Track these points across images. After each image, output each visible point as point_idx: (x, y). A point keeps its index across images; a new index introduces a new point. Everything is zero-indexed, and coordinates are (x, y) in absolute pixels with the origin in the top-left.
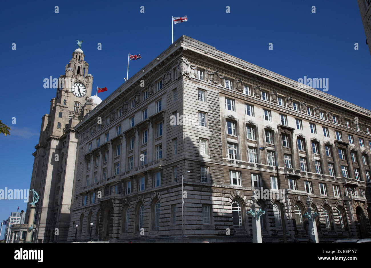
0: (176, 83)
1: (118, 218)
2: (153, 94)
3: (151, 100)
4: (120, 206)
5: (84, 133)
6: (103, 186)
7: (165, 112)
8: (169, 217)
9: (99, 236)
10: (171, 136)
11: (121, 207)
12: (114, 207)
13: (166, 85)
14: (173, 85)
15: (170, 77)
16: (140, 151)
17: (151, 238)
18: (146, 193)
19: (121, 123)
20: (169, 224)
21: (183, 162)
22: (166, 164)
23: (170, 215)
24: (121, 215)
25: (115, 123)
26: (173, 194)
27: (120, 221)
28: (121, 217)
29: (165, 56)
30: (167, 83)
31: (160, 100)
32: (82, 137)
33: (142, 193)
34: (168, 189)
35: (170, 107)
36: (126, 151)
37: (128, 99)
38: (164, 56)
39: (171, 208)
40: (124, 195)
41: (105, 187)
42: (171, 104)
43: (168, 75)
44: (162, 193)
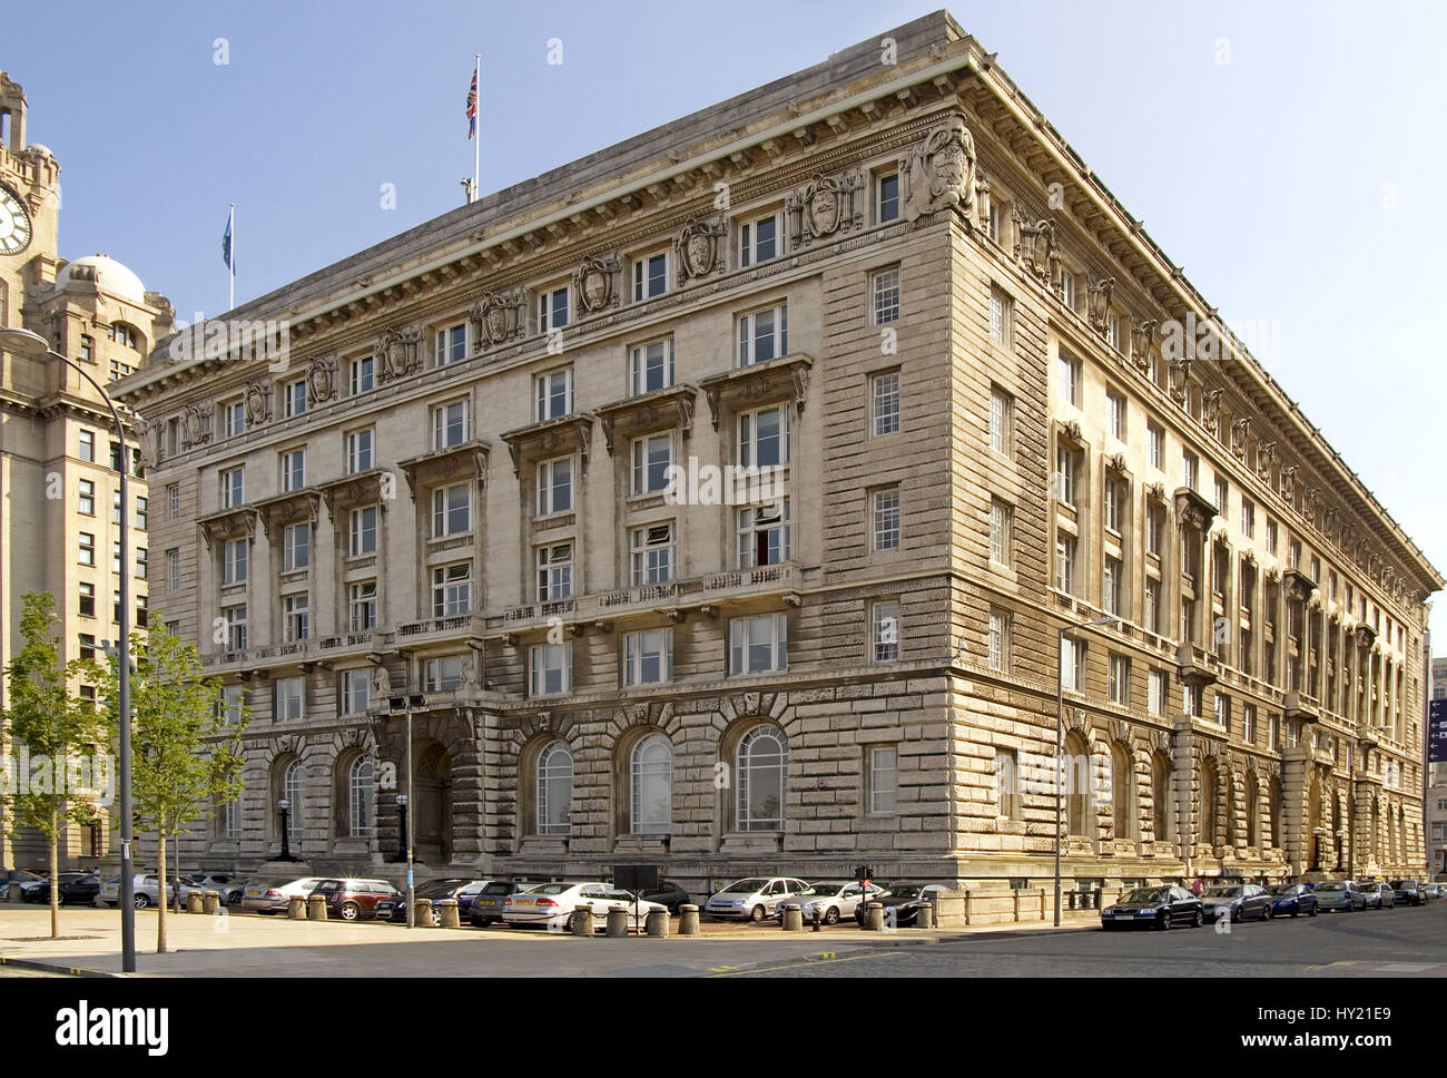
0: (900, 239)
1: (497, 780)
2: (715, 275)
3: (701, 301)
4: (505, 736)
5: (174, 422)
6: (372, 657)
7: (809, 367)
8: (853, 788)
9: (380, 844)
10: (856, 472)
11: (508, 740)
12: (477, 738)
13: (816, 243)
14: (878, 246)
15: (846, 206)
16: (621, 523)
17: (733, 859)
18: (680, 695)
19: (471, 390)
20: (848, 810)
21: (942, 582)
22: (824, 585)
23: (857, 781)
24: (513, 770)
25: (428, 389)
26: (880, 704)
27: (512, 794)
28: (515, 780)
29: (840, 94)
30: (825, 235)
31: (767, 308)
32: (166, 436)
33: (655, 694)
34: (839, 682)
35: (851, 347)
36: (523, 517)
37: (520, 281)
38: (832, 97)
39: (859, 754)
40: (526, 696)
41: (378, 659)
42: (856, 335)
43: (835, 194)
44: (796, 697)
